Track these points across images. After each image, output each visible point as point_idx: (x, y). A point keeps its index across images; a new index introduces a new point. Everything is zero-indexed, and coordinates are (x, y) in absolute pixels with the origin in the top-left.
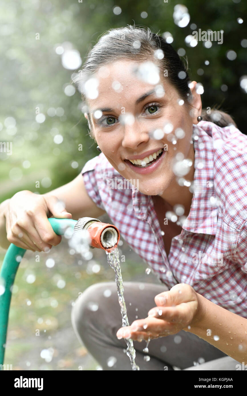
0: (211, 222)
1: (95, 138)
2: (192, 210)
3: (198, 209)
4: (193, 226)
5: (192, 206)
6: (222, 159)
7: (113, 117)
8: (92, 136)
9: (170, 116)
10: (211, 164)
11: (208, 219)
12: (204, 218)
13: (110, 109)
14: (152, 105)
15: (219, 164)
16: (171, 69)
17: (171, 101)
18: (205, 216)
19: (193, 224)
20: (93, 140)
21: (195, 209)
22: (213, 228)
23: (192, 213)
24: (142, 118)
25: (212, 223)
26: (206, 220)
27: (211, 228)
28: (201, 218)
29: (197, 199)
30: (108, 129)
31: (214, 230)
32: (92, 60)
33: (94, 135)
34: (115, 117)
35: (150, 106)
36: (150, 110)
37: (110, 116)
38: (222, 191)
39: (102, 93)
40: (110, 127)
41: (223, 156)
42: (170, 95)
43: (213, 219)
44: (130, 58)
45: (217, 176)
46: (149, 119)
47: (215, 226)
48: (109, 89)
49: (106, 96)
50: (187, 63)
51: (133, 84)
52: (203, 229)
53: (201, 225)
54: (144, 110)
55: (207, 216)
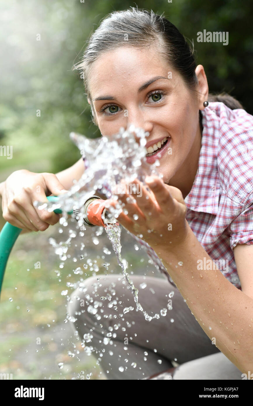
0: (212, 202)
1: (98, 125)
2: (194, 187)
3: (201, 187)
4: (193, 203)
5: (195, 183)
6: (227, 136)
7: (115, 105)
8: (95, 123)
9: (175, 104)
10: (216, 142)
11: (210, 198)
12: (206, 197)
13: (112, 98)
14: (156, 93)
15: (224, 141)
16: (175, 54)
17: (175, 88)
18: (207, 195)
19: (194, 201)
20: (96, 127)
21: (198, 186)
22: (213, 207)
23: (194, 190)
24: (145, 106)
25: (214, 202)
26: (207, 199)
27: (212, 206)
28: (203, 196)
29: (200, 176)
30: (111, 118)
31: (214, 209)
32: (93, 46)
33: (97, 122)
34: (117, 105)
35: (153, 94)
36: (154, 98)
37: (112, 105)
38: (226, 166)
39: (104, 81)
40: (112, 116)
41: (228, 133)
42: (174, 82)
43: (215, 198)
44: (133, 44)
45: (221, 153)
46: (152, 107)
47: (216, 205)
48: (111, 77)
49: (108, 84)
50: (193, 46)
51: (135, 72)
52: (203, 207)
53: (202, 204)
54: (147, 98)
55: (209, 196)
